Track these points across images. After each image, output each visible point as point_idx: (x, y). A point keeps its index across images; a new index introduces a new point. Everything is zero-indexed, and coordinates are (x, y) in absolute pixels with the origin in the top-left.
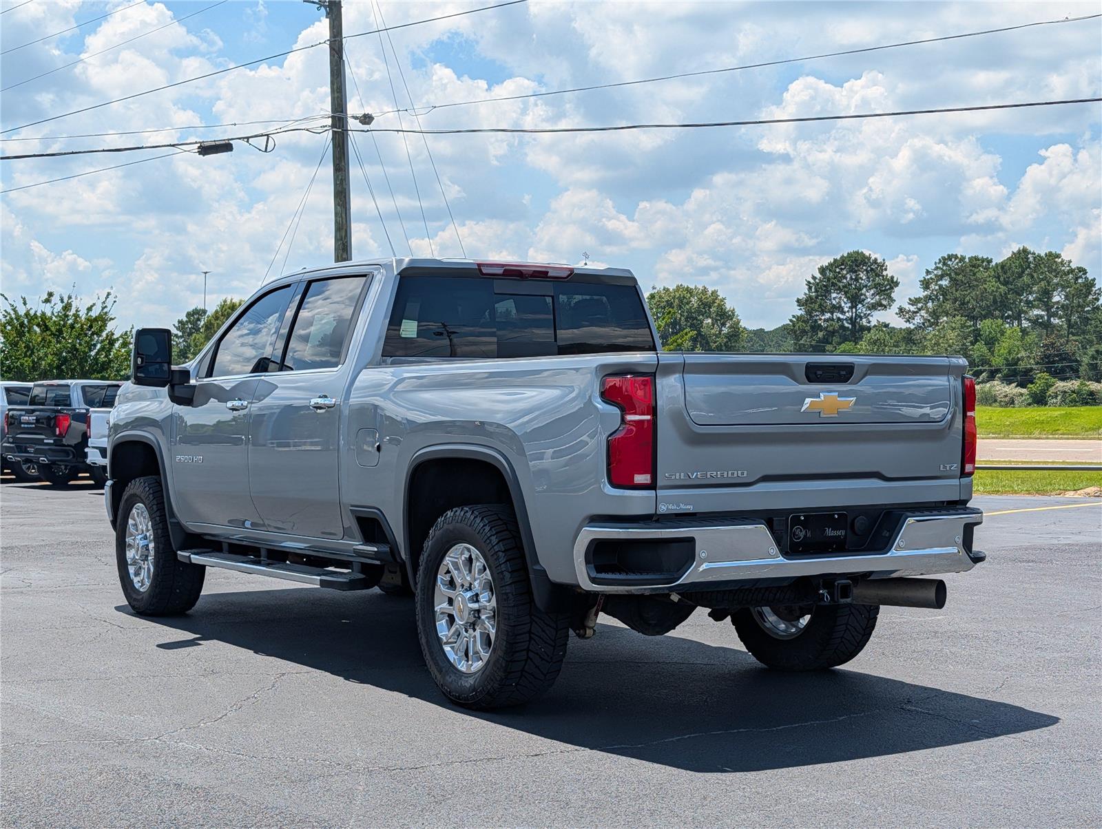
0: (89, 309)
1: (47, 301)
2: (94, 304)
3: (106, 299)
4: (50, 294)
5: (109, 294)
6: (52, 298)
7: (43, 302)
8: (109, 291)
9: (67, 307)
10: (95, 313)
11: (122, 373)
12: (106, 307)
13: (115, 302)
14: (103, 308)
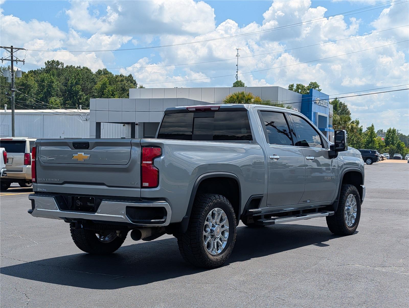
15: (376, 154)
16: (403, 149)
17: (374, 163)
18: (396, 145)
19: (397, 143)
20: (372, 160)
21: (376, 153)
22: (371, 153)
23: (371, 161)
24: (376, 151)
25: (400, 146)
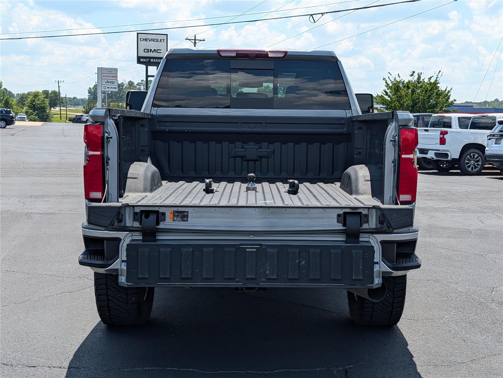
0: (430, 79)
1: (412, 75)
2: (433, 76)
3: (439, 73)
4: (414, 72)
5: (440, 71)
6: (414, 74)
7: (410, 76)
8: (440, 70)
9: (419, 78)
10: (432, 81)
11: (444, 109)
12: (438, 77)
13: (442, 75)
14: (437, 78)
15: (11, 115)
16: (13, 107)
17: (8, 127)
18: (3, 102)
19: (4, 100)
20: (7, 122)
21: (11, 113)
22: (4, 112)
23: (5, 123)
24: (10, 111)
25: (8, 104)
